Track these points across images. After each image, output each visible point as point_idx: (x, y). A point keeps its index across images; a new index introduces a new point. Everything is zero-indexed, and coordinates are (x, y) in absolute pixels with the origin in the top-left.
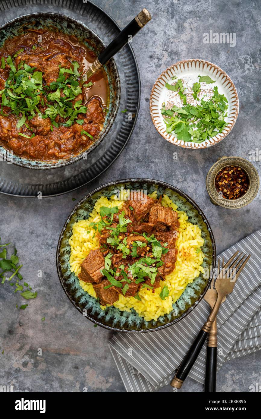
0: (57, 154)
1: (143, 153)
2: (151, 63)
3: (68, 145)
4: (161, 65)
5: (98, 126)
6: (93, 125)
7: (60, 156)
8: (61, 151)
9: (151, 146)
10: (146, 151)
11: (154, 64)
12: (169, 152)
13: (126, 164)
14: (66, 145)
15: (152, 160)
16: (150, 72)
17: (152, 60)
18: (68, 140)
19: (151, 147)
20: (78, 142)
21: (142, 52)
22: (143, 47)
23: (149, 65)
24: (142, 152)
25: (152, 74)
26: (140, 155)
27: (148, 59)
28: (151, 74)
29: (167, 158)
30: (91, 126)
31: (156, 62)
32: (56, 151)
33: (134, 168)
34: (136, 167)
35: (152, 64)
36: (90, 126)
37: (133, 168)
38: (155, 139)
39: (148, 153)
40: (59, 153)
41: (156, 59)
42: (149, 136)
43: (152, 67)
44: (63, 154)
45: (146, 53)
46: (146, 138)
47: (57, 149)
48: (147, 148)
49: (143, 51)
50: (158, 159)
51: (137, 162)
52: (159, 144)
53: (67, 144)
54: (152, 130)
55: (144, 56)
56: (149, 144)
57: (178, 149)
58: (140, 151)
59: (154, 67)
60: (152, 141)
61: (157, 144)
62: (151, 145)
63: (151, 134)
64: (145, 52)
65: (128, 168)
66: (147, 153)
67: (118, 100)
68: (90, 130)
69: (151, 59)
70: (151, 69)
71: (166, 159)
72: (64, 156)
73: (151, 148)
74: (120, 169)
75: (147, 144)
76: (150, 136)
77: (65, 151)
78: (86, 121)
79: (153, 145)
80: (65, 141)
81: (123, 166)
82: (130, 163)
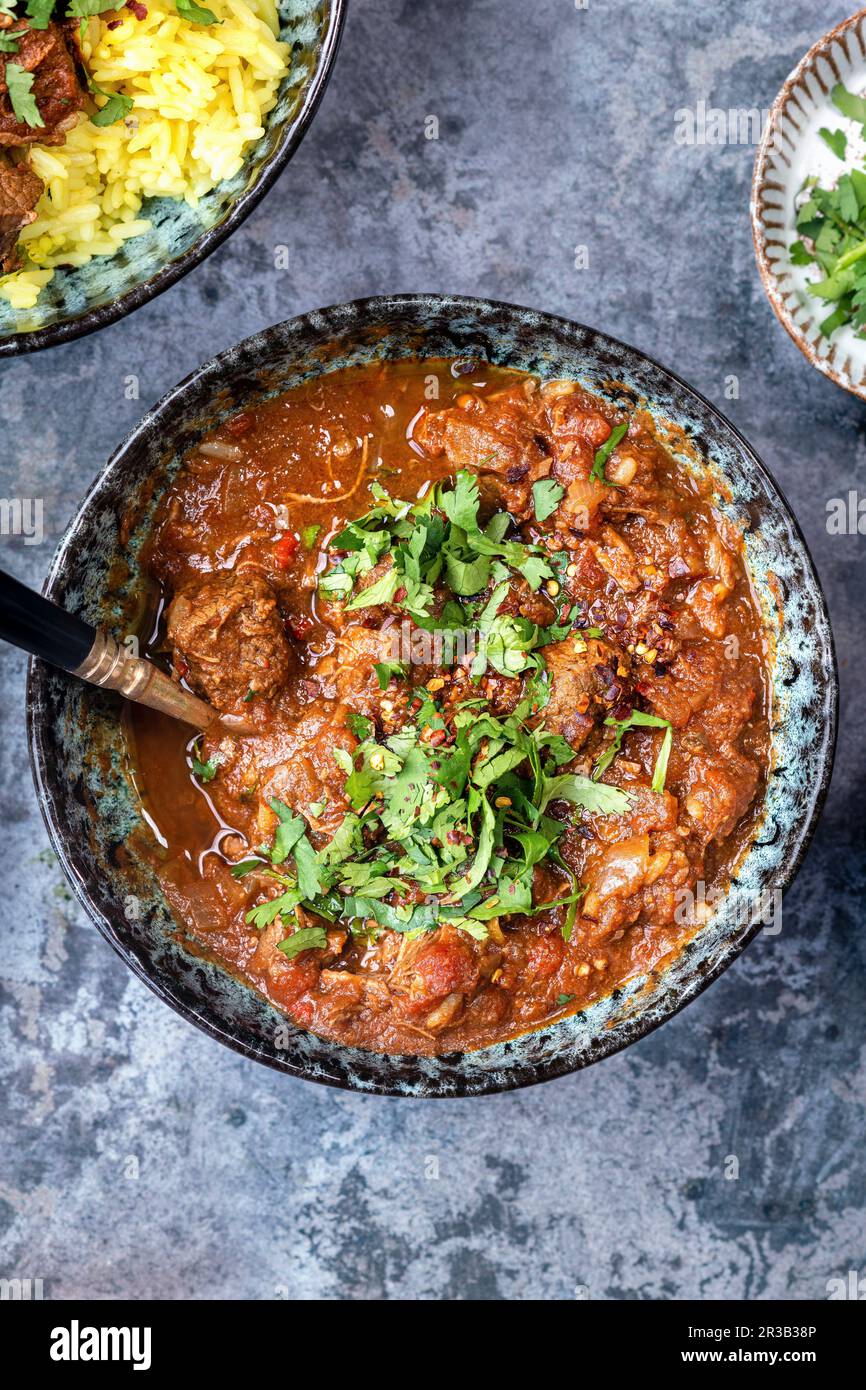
0: (719, 589)
1: (701, 334)
2: (242, 295)
3: (667, 542)
4: (253, 245)
5: (554, 403)
6: (555, 432)
7: (732, 574)
8: (702, 576)
9: (666, 297)
10: (689, 318)
11: (248, 282)
12: (693, 203)
13: (758, 422)
14: (668, 556)
15: (736, 290)
16: (291, 300)
17: (228, 288)
18: (642, 550)
19: (670, 292)
20: (647, 495)
21: (184, 343)
22: (159, 336)
23: (253, 308)
24: (696, 339)
25: (299, 290)
26: (708, 350)
27: (222, 309)
28: (297, 295)
29: (727, 211)
30: (565, 440)
31: (237, 269)
32: (708, 596)
33: (775, 379)
34: (772, 368)
35: (250, 290)
36: (567, 448)
37: (776, 384)
38: (628, 272)
39: (700, 309)
40: (714, 582)
41: (225, 271)
42: (612, 304)
43: (261, 290)
44: (715, 561)
45: (188, 319)
46: (623, 320)
47: (692, 594)
48: (673, 314)
49: (179, 335)
50: (728, 258)
51: (748, 367)
52: (653, 251)
53: (664, 548)
54: (582, 291)
55: (204, 332)
56: (655, 304)
57: (682, 157)
58: (690, 350)
59: (261, 279)
60: (640, 287)
61: (653, 264)
62: (657, 295)
63: (603, 296)
64: (184, 325)
65: (774, 414)
66: (703, 314)
67: (419, 302)
68: (582, 442)
69: (221, 292)
70: (273, 295)
71: (728, 218)
72: (724, 550)
73: (676, 293)
74: (780, 453)
75: (656, 315)
76: (614, 298)
77: (701, 551)
78: (543, 468)
79: (657, 283)
80: (648, 561)
81: (769, 435)
82: (753, 401)
